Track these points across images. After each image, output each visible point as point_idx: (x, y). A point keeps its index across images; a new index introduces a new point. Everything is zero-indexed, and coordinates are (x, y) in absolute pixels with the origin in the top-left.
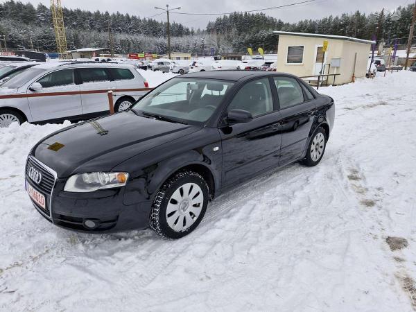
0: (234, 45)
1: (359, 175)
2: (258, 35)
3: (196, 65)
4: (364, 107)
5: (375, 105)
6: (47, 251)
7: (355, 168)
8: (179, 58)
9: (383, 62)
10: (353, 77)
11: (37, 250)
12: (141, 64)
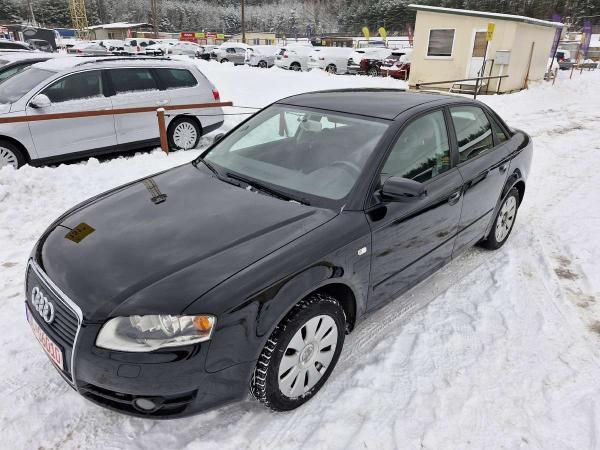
0: (341, 21)
1: (572, 268)
2: (377, 6)
3: (285, 53)
4: (549, 133)
5: (567, 130)
6: (69, 435)
7: (564, 254)
8: (257, 42)
9: (567, 55)
10: (526, 80)
11: (52, 432)
12: (200, 50)
